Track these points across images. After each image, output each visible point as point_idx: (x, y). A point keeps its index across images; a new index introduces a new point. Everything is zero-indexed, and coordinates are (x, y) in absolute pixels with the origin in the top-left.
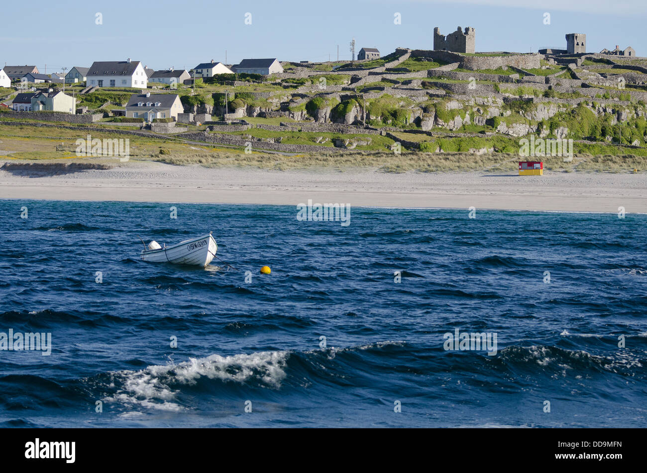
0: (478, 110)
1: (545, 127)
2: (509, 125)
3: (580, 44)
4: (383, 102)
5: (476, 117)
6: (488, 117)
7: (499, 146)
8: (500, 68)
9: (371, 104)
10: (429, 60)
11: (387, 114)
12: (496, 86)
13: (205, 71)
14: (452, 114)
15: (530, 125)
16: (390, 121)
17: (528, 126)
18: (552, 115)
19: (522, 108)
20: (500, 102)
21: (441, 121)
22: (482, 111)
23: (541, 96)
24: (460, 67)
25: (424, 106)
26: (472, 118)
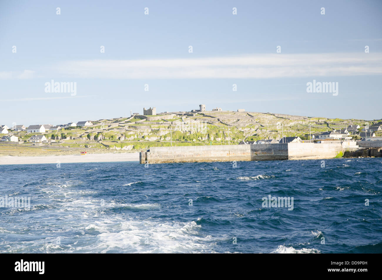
0: (140, 134)
1: (162, 137)
2: (149, 137)
3: (204, 108)
4: (109, 133)
5: (139, 136)
6: (143, 136)
7: (135, 145)
8: (159, 120)
9: (106, 134)
10: (138, 118)
11: (110, 137)
12: (150, 126)
13: (69, 125)
14: (130, 136)
15: (158, 137)
16: (111, 139)
17: (157, 137)
18: (166, 134)
19: (156, 132)
20: (150, 131)
21: (126, 138)
22: (141, 134)
23: (167, 128)
24: (146, 120)
25: (122, 134)
26: (137, 136)
